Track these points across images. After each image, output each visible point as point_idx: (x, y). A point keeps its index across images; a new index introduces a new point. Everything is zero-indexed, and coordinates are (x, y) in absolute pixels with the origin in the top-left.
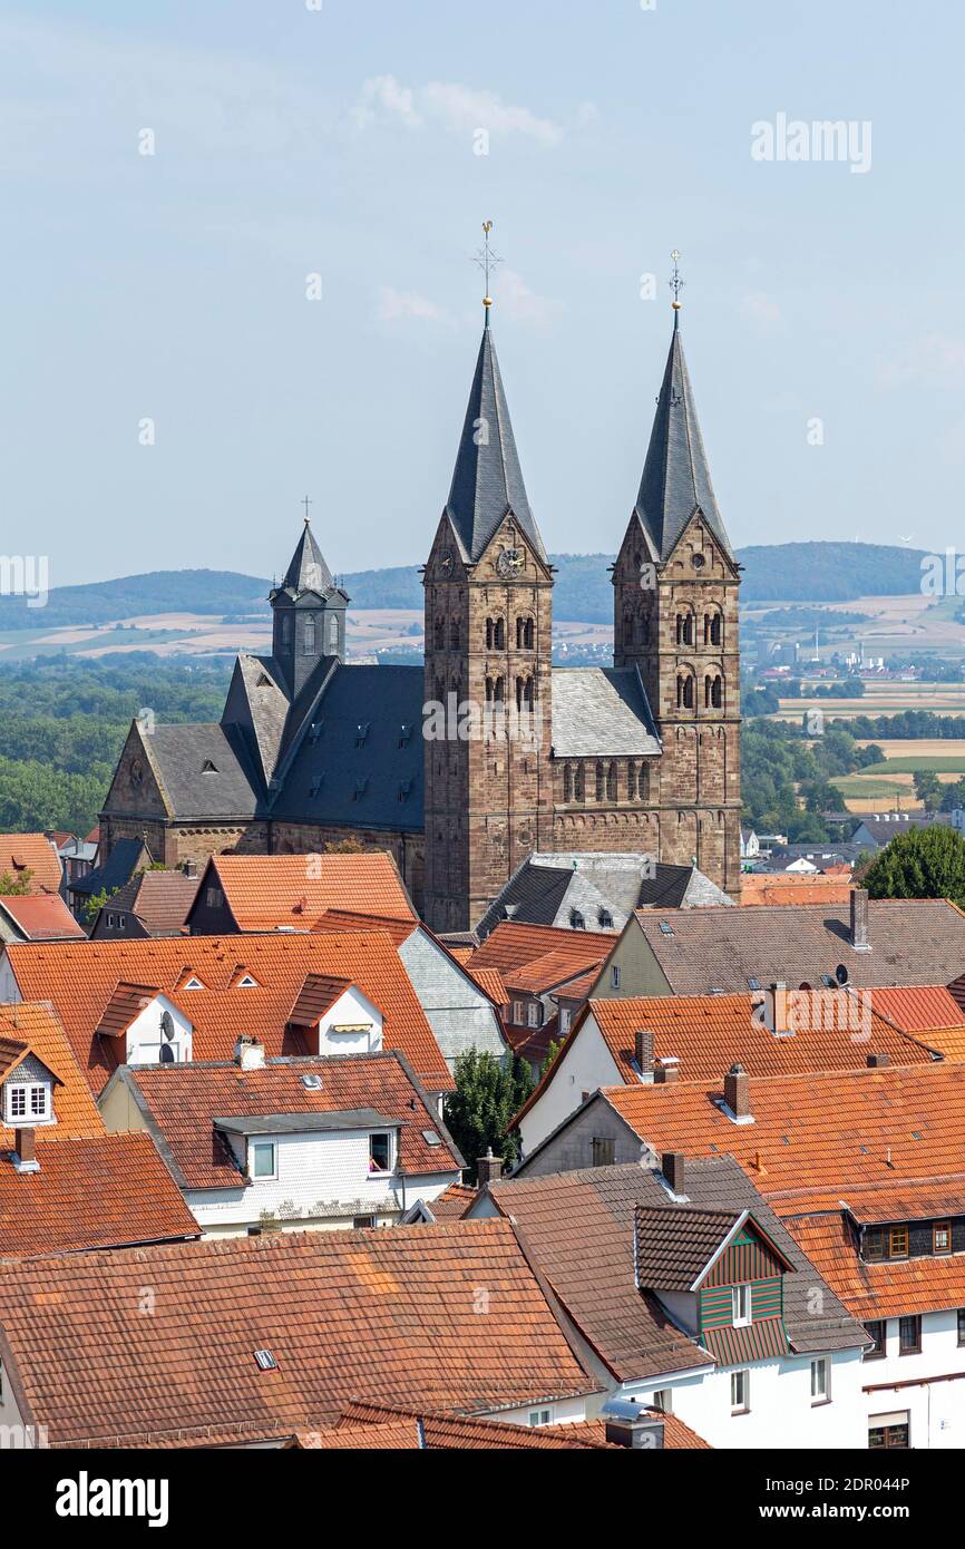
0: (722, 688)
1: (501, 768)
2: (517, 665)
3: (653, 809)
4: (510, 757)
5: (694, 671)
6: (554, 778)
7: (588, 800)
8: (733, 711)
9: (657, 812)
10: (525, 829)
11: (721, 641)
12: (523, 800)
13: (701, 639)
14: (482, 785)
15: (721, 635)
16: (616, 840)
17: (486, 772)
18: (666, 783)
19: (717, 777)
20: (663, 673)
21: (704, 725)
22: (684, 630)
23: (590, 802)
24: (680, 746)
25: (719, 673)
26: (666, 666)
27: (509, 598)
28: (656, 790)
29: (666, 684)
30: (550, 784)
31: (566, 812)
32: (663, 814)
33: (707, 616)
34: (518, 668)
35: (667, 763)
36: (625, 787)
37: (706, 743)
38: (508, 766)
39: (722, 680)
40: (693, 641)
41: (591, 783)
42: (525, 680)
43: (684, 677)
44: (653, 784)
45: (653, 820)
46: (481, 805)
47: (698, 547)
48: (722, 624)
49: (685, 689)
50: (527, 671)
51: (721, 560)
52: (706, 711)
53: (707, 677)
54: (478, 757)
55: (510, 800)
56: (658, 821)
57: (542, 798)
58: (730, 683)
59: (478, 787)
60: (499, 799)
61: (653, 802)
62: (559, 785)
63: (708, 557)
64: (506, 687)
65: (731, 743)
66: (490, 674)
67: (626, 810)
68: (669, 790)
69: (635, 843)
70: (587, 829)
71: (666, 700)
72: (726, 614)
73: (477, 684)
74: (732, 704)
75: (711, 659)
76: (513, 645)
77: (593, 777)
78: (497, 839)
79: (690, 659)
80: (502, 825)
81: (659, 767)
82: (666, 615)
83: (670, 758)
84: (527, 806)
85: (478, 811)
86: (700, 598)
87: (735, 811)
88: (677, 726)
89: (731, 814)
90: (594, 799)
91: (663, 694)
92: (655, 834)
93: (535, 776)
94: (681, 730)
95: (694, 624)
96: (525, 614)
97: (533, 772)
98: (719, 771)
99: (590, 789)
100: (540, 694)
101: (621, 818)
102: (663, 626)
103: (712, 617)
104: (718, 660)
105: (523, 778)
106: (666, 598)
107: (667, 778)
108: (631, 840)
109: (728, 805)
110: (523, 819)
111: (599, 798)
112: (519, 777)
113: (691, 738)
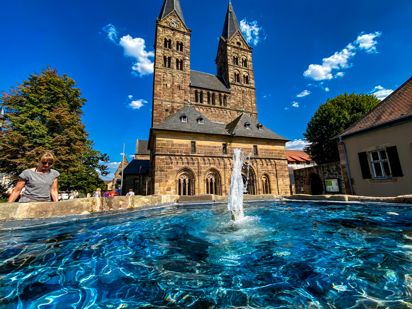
0: (249, 79)
1: (169, 86)
2: (176, 55)
3: (228, 109)
4: (173, 83)
5: (240, 72)
6: (191, 93)
7: (204, 103)
8: (253, 86)
9: (230, 110)
10: (179, 108)
11: (248, 66)
12: (178, 98)
13: (241, 64)
14: (160, 90)
15: (247, 65)
16: (216, 118)
17: (162, 86)
18: (232, 102)
19: (249, 104)
20: (230, 70)
21: (244, 88)
22: (236, 60)
23: (205, 103)
24: (237, 93)
25: (248, 75)
26: (231, 68)
27: (174, 34)
28: (229, 104)
29: (231, 73)
30: (189, 95)
31: (196, 105)
32: (232, 112)
33: (243, 59)
34: (177, 56)
35: (232, 96)
36: (218, 101)
37: (245, 93)
38: (172, 86)
39: (249, 77)
40: (239, 64)
41: (205, 97)
42: (180, 60)
43: (237, 73)
44: (228, 102)
45: (229, 113)
46: (160, 96)
47: (239, 40)
48: (247, 62)
49: (237, 77)
50: (181, 58)
51: (246, 45)
52: (244, 84)
53: (244, 75)
54: (159, 80)
55: (173, 97)
56: (230, 114)
57: (186, 99)
58: (251, 78)
59: (158, 90)
60: (168, 96)
61: (228, 107)
62: (193, 96)
63: (242, 44)
64: (172, 61)
65: (253, 95)
66: (165, 55)
67: (218, 108)
68: (234, 105)
69: (222, 120)
70: (204, 112)
71: (231, 78)
72: (248, 60)
73: (159, 56)
74: (252, 84)
75: (245, 70)
76: (175, 48)
77: (206, 96)
78: (167, 110)
79: (238, 68)
80: (169, 105)
81: (230, 97)
82: (230, 55)
83: (233, 95)
84: (180, 101)
85: (158, 98)
86: (240, 53)
87: (256, 115)
88: (235, 86)
89: (254, 115)
90: (207, 103)
91: (230, 76)
92: (229, 118)
93: (183, 91)
94: (237, 88)
95: (239, 60)
96: (180, 41)
97: (182, 90)
98: (250, 102)
99: (205, 99)
100: (185, 66)
101: (217, 111)
102: (229, 57)
103: (244, 60)
104: (247, 71)
105: (179, 91)
106: (229, 50)
107: (233, 101)
108: (221, 118)
109: (254, 112)
110: (178, 105)
111: (209, 103)
112: (177, 90)
113: (240, 91)
